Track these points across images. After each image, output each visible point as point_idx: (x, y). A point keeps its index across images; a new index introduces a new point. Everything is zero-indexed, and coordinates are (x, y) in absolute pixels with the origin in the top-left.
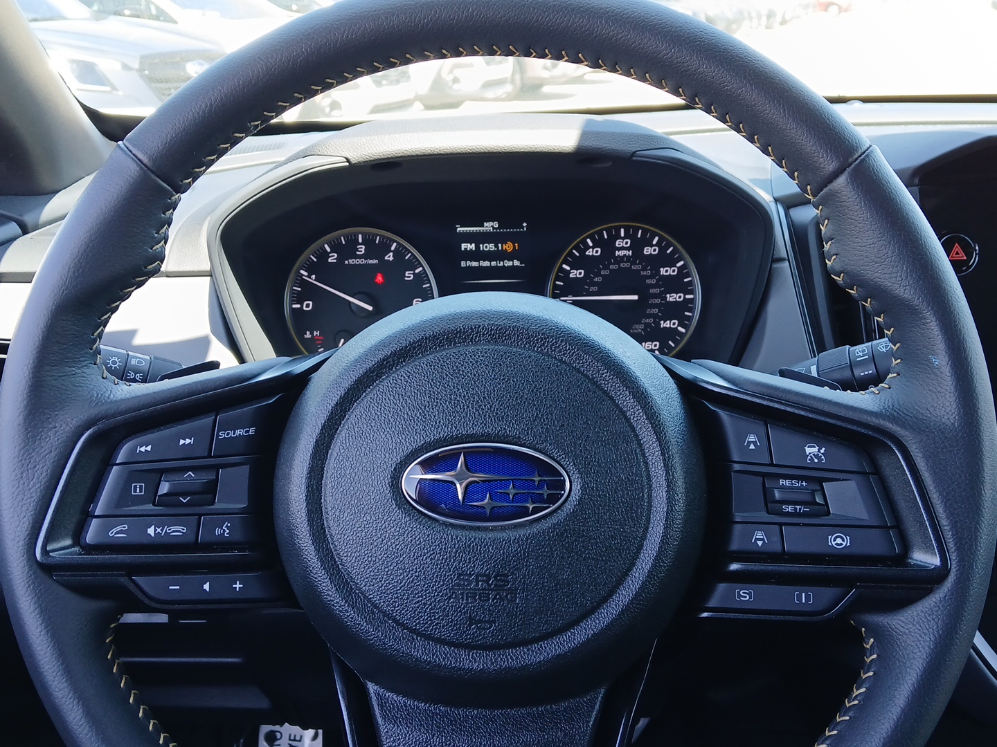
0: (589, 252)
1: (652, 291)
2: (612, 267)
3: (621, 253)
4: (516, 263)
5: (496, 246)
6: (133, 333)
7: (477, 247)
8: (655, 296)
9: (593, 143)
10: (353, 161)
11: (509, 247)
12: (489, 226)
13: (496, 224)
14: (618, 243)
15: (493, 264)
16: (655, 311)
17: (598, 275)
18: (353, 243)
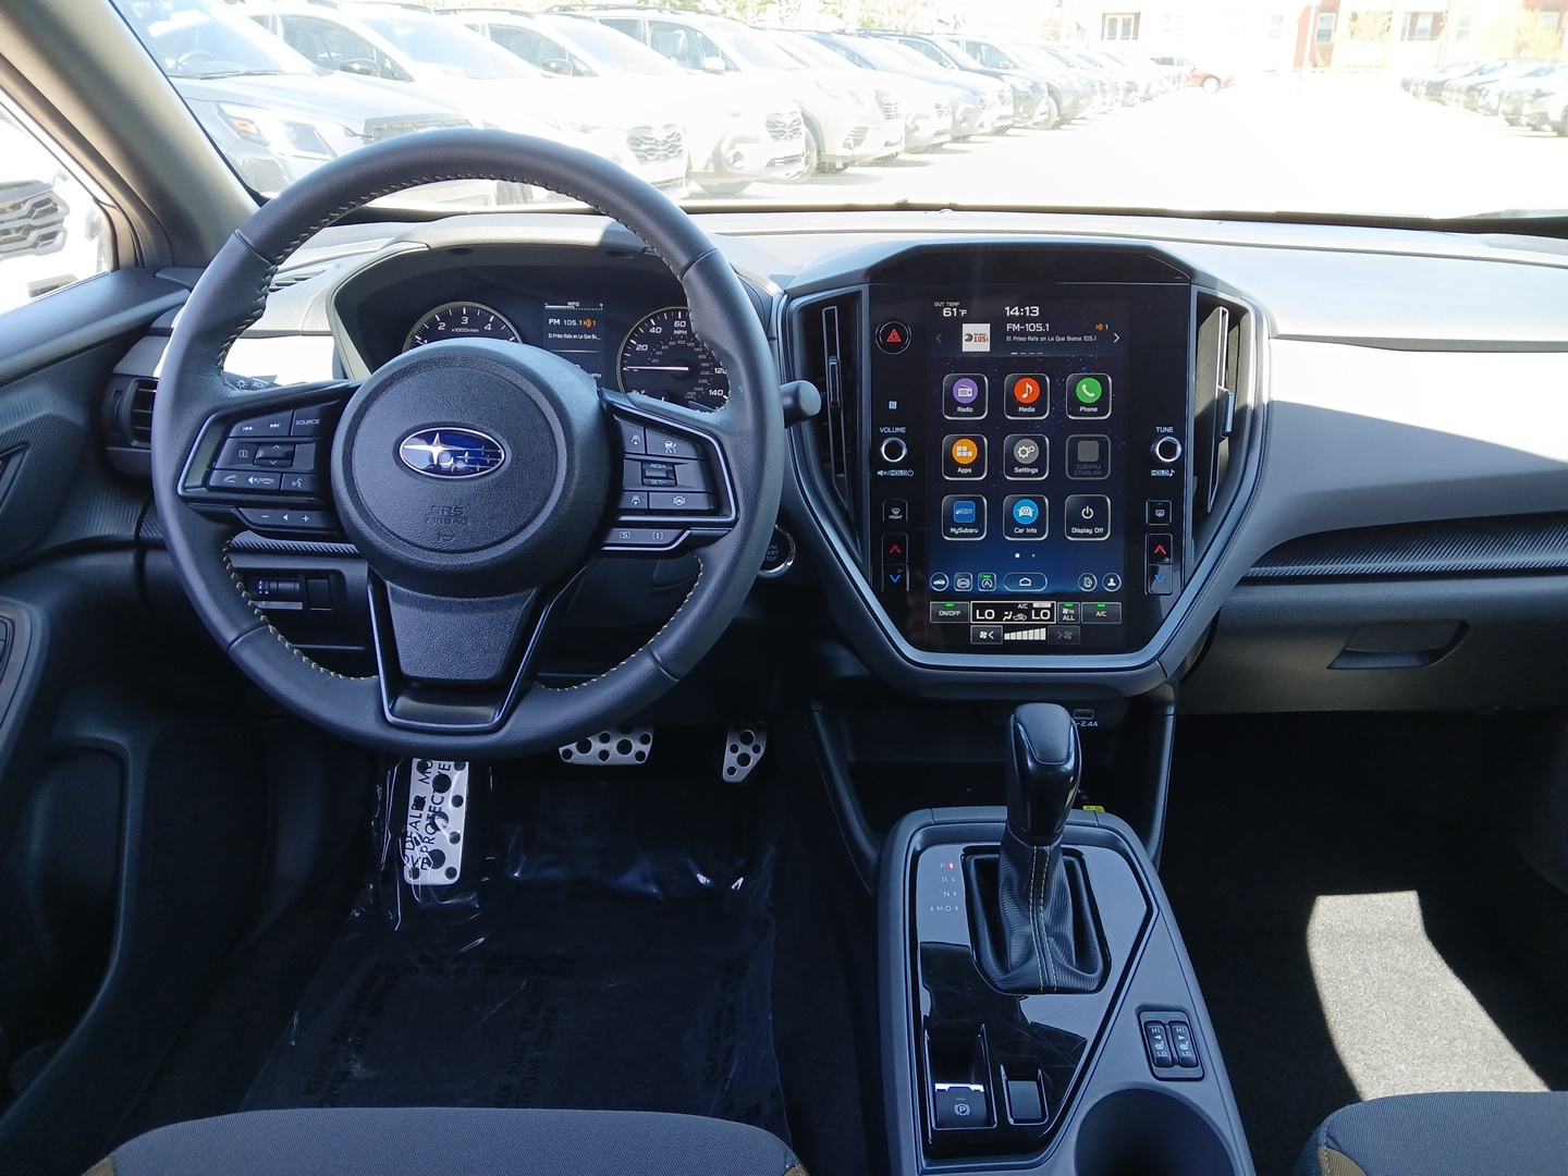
0: (653, 330)
1: (704, 365)
2: (670, 343)
3: (679, 332)
4: (594, 337)
5: (578, 322)
6: (275, 377)
7: (562, 322)
8: (705, 369)
9: (612, 240)
10: (432, 247)
11: (588, 323)
12: (571, 305)
13: (578, 304)
14: (676, 324)
15: (575, 336)
16: (705, 381)
17: (659, 350)
18: (458, 314)
